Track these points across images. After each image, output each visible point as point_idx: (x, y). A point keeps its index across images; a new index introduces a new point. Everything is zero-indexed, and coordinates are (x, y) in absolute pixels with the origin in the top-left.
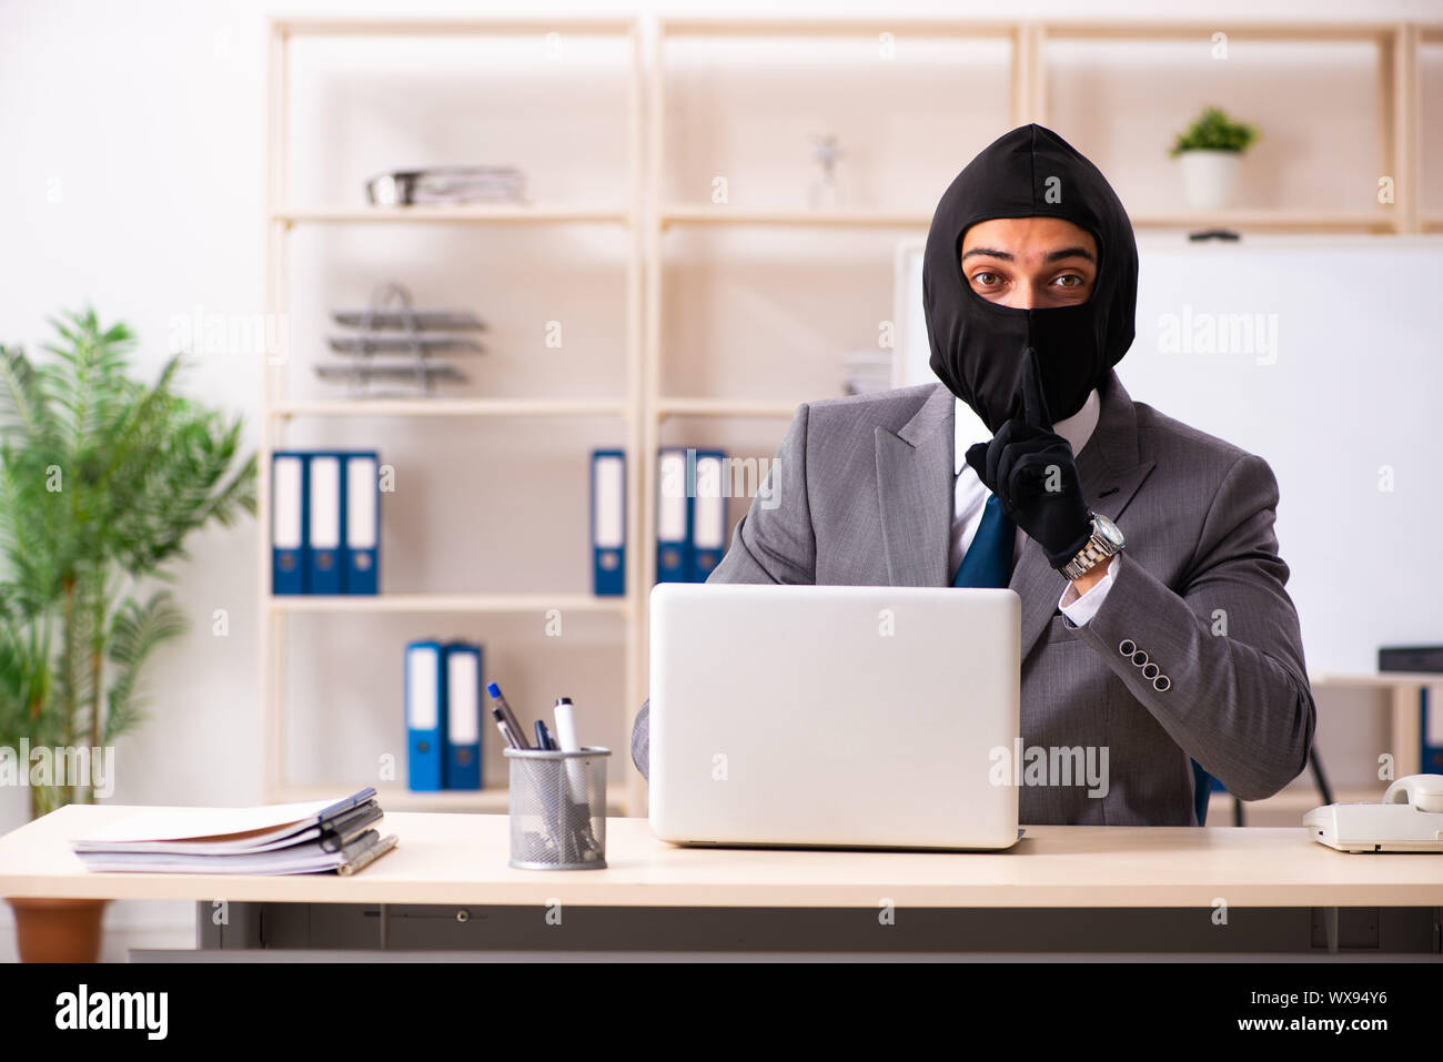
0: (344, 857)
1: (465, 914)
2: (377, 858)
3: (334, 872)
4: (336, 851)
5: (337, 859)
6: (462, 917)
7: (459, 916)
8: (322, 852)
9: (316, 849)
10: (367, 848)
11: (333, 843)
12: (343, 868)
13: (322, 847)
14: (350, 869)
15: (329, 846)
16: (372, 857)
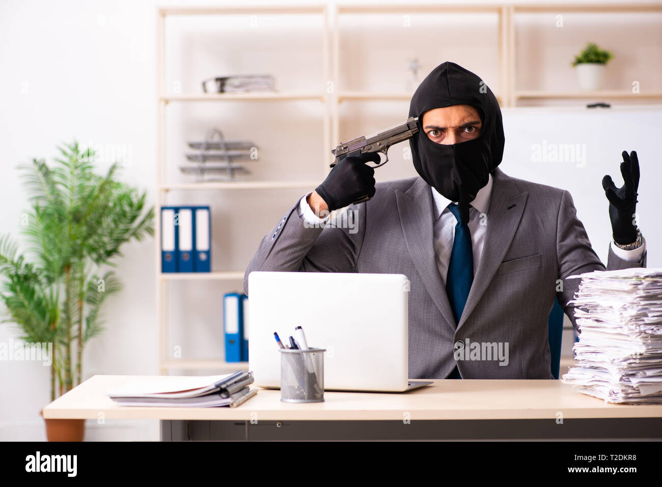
0: (232, 400)
1: (280, 423)
2: (248, 399)
3: (228, 406)
4: (228, 397)
5: (229, 401)
6: (279, 425)
7: (277, 425)
8: (220, 398)
9: (217, 397)
10: (243, 395)
11: (225, 394)
12: (232, 404)
13: (220, 396)
14: (235, 405)
15: (223, 395)
16: (246, 399)
